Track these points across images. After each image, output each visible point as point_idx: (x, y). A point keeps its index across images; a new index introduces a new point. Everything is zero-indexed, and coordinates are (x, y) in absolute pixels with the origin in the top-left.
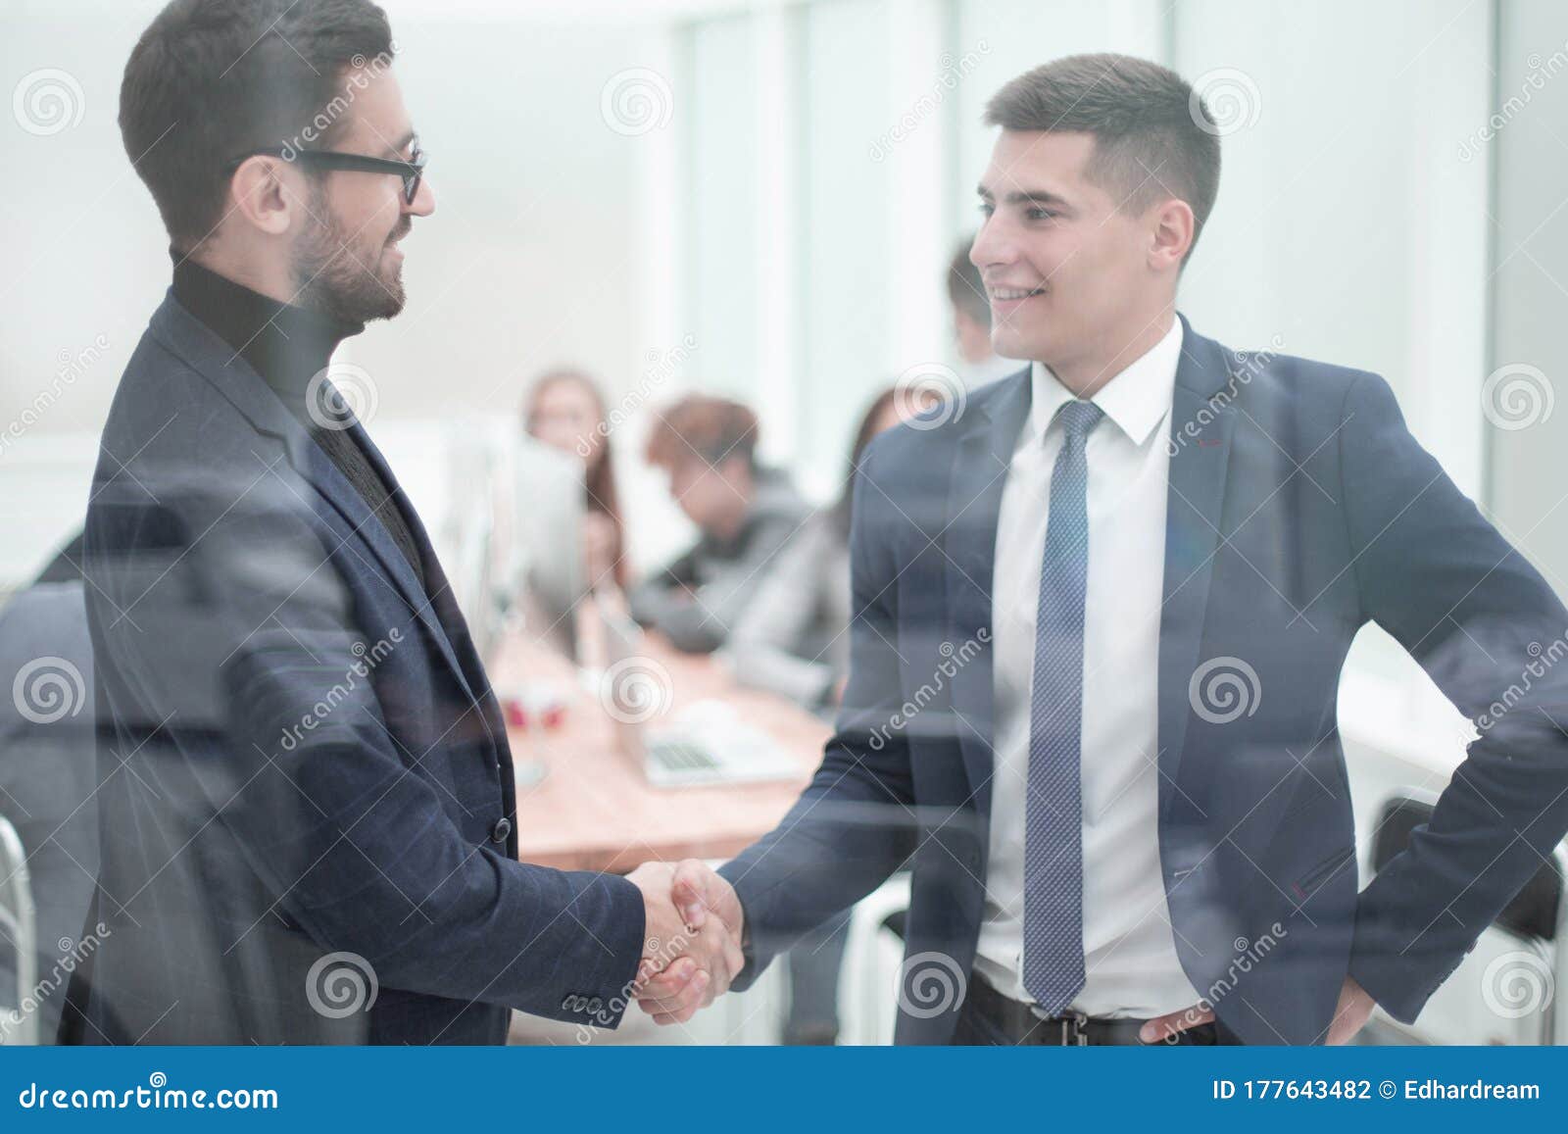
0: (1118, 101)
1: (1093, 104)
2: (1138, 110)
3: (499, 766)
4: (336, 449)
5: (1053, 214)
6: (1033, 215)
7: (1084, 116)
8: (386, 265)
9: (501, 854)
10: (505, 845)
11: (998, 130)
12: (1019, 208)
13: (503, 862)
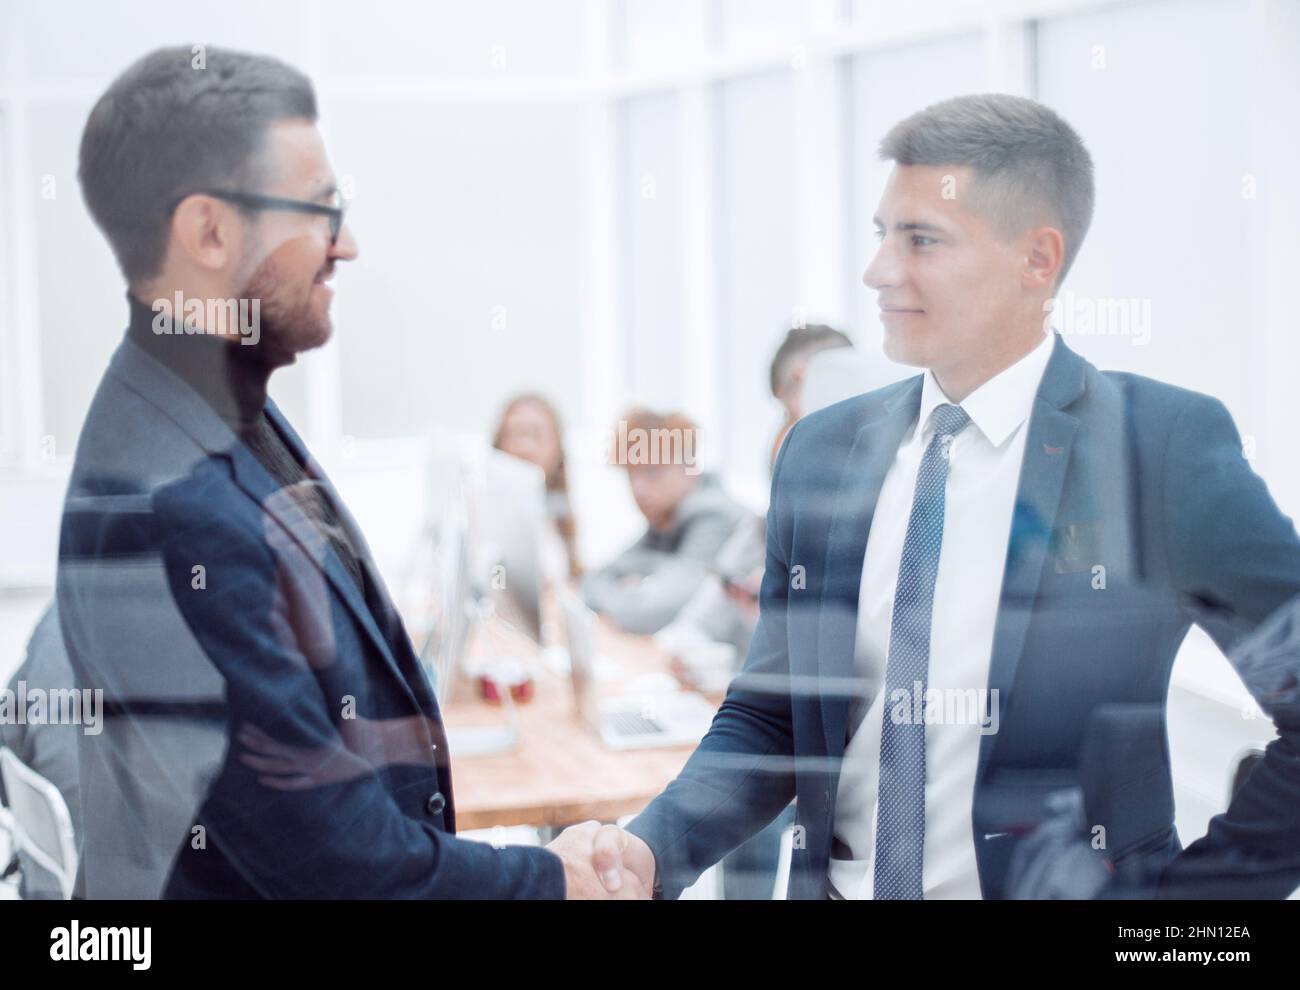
0: (995, 138)
1: (971, 141)
2: (1011, 146)
3: (435, 747)
4: (279, 466)
5: (934, 241)
6: (917, 241)
7: (962, 152)
8: (316, 298)
9: (440, 829)
10: (443, 818)
11: (892, 164)
12: (905, 236)
13: (442, 836)
